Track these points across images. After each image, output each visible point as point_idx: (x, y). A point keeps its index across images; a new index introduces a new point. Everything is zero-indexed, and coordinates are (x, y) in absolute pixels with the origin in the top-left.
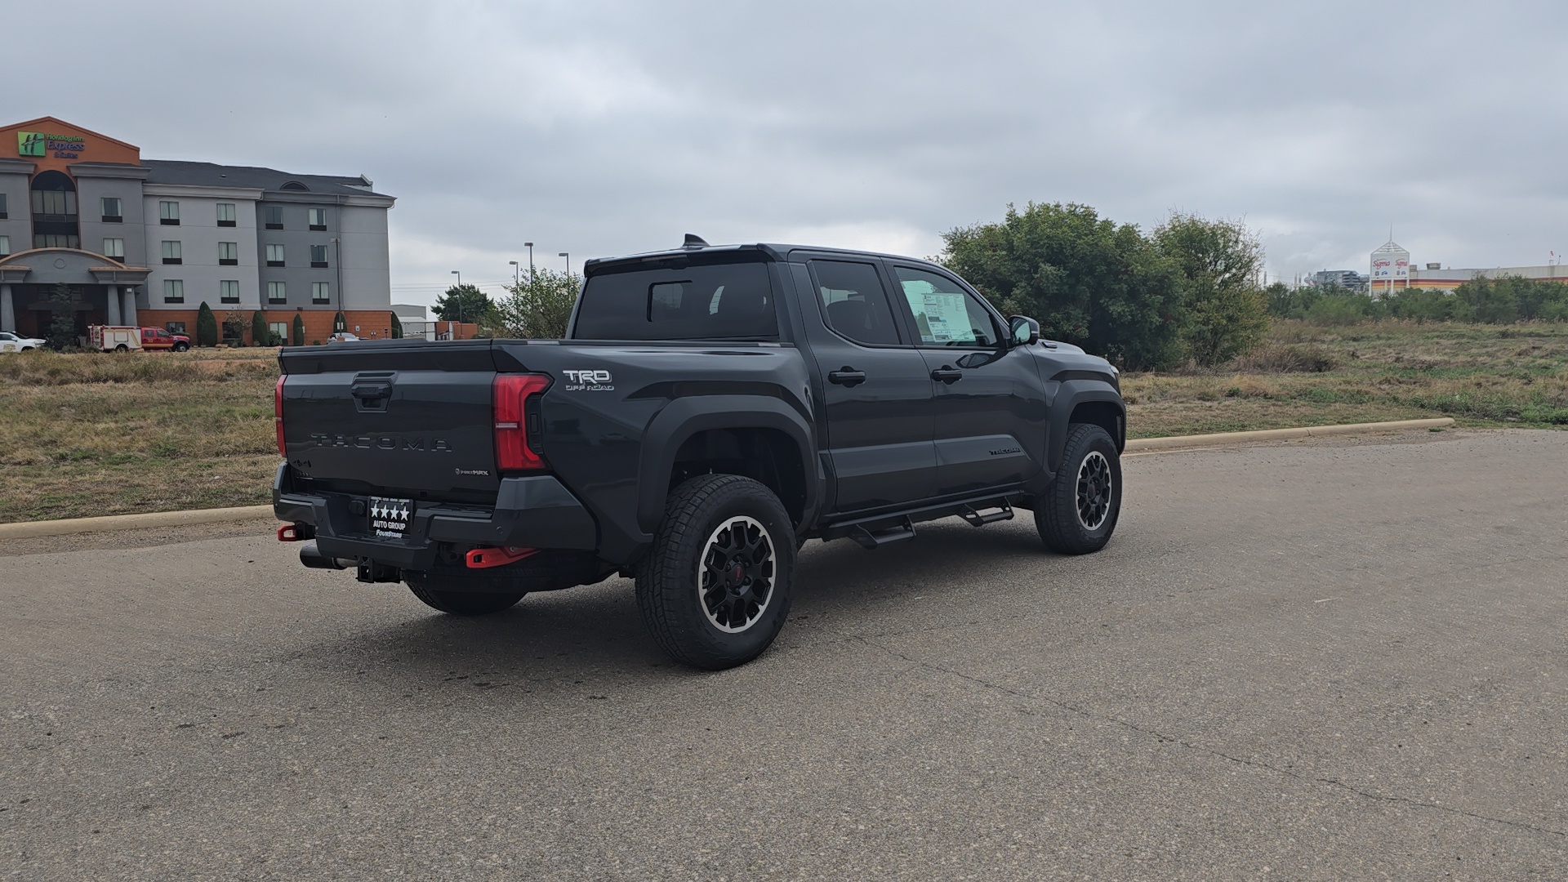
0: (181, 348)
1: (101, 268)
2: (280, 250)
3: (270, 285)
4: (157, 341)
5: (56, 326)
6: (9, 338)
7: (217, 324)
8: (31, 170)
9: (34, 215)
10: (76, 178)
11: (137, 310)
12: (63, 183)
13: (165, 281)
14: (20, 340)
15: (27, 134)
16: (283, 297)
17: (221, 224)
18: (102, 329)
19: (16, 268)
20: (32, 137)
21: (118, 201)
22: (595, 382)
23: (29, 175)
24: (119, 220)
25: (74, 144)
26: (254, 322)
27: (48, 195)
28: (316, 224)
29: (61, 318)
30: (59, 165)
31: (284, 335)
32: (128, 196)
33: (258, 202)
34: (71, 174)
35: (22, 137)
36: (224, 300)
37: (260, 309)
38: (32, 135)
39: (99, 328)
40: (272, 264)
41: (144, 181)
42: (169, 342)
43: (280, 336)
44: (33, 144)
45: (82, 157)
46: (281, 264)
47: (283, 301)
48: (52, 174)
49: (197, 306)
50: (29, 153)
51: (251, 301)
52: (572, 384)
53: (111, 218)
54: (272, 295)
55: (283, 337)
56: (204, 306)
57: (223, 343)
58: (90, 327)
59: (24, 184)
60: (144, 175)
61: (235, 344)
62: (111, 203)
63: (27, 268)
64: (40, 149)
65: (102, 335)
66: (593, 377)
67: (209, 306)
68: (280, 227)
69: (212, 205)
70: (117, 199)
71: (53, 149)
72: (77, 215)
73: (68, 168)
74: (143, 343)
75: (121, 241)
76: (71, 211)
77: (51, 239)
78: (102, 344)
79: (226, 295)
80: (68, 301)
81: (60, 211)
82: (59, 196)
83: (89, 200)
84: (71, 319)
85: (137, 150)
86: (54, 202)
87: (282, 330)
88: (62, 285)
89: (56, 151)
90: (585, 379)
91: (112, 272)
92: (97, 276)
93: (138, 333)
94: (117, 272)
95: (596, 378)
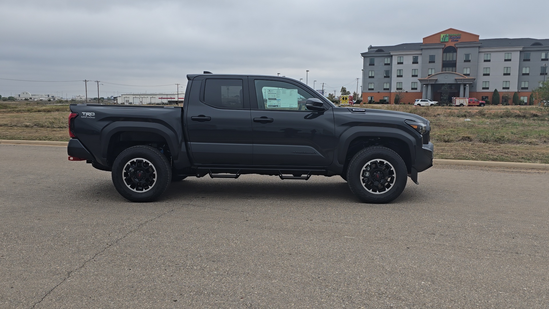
0: (482, 105)
1: (459, 78)
2: (528, 69)
3: (522, 82)
4: (474, 103)
5: (443, 97)
6: (427, 101)
7: (500, 97)
8: (444, 46)
9: (443, 61)
10: (457, 48)
11: (469, 92)
12: (452, 50)
13: (483, 82)
14: (430, 102)
15: (443, 35)
16: (527, 87)
17: (506, 60)
18: (456, 98)
19: (433, 79)
20: (445, 36)
21: (470, 55)
22: (90, 116)
23: (443, 48)
24: (469, 61)
25: (458, 37)
26: (514, 96)
27: (448, 54)
28: (544, 58)
29: (444, 95)
30: (452, 44)
31: (526, 101)
32: (473, 52)
33: (521, 52)
34: (455, 47)
35: (442, 36)
36: (504, 88)
37: (517, 91)
38: (445, 35)
39: (455, 98)
40: (524, 74)
41: (479, 47)
42: (478, 103)
43: (524, 102)
44: (445, 38)
45: (460, 41)
46: (528, 74)
47: (527, 88)
48: (450, 47)
49: (493, 90)
50: (444, 41)
51: (514, 88)
52: (83, 116)
53: (467, 61)
54: (523, 86)
55: (525, 102)
56: (496, 90)
57: (501, 104)
58: (452, 98)
59: (441, 51)
60: (480, 45)
61: (505, 104)
62: (467, 55)
63: (436, 79)
64: (447, 39)
65: (456, 100)
66: (90, 114)
67: (497, 90)
68: (529, 60)
69: (503, 53)
70: (469, 54)
71: (451, 39)
72: (456, 60)
73: (455, 45)
74: (469, 103)
75: (469, 68)
76: (454, 59)
77: (447, 69)
78: (455, 104)
79: (504, 86)
80: (447, 89)
81: (451, 59)
82: (451, 54)
83: (460, 56)
84: (447, 95)
85: (478, 36)
86: (450, 57)
87: (525, 100)
88: (446, 84)
89: (452, 39)
90: (87, 115)
91: (462, 79)
92: (457, 80)
93: (467, 100)
94: (464, 79)
95: (91, 115)
